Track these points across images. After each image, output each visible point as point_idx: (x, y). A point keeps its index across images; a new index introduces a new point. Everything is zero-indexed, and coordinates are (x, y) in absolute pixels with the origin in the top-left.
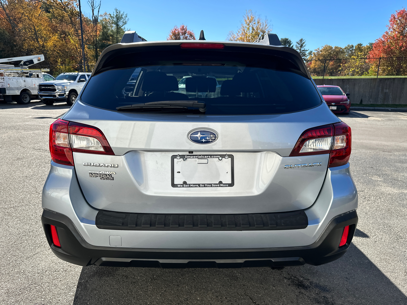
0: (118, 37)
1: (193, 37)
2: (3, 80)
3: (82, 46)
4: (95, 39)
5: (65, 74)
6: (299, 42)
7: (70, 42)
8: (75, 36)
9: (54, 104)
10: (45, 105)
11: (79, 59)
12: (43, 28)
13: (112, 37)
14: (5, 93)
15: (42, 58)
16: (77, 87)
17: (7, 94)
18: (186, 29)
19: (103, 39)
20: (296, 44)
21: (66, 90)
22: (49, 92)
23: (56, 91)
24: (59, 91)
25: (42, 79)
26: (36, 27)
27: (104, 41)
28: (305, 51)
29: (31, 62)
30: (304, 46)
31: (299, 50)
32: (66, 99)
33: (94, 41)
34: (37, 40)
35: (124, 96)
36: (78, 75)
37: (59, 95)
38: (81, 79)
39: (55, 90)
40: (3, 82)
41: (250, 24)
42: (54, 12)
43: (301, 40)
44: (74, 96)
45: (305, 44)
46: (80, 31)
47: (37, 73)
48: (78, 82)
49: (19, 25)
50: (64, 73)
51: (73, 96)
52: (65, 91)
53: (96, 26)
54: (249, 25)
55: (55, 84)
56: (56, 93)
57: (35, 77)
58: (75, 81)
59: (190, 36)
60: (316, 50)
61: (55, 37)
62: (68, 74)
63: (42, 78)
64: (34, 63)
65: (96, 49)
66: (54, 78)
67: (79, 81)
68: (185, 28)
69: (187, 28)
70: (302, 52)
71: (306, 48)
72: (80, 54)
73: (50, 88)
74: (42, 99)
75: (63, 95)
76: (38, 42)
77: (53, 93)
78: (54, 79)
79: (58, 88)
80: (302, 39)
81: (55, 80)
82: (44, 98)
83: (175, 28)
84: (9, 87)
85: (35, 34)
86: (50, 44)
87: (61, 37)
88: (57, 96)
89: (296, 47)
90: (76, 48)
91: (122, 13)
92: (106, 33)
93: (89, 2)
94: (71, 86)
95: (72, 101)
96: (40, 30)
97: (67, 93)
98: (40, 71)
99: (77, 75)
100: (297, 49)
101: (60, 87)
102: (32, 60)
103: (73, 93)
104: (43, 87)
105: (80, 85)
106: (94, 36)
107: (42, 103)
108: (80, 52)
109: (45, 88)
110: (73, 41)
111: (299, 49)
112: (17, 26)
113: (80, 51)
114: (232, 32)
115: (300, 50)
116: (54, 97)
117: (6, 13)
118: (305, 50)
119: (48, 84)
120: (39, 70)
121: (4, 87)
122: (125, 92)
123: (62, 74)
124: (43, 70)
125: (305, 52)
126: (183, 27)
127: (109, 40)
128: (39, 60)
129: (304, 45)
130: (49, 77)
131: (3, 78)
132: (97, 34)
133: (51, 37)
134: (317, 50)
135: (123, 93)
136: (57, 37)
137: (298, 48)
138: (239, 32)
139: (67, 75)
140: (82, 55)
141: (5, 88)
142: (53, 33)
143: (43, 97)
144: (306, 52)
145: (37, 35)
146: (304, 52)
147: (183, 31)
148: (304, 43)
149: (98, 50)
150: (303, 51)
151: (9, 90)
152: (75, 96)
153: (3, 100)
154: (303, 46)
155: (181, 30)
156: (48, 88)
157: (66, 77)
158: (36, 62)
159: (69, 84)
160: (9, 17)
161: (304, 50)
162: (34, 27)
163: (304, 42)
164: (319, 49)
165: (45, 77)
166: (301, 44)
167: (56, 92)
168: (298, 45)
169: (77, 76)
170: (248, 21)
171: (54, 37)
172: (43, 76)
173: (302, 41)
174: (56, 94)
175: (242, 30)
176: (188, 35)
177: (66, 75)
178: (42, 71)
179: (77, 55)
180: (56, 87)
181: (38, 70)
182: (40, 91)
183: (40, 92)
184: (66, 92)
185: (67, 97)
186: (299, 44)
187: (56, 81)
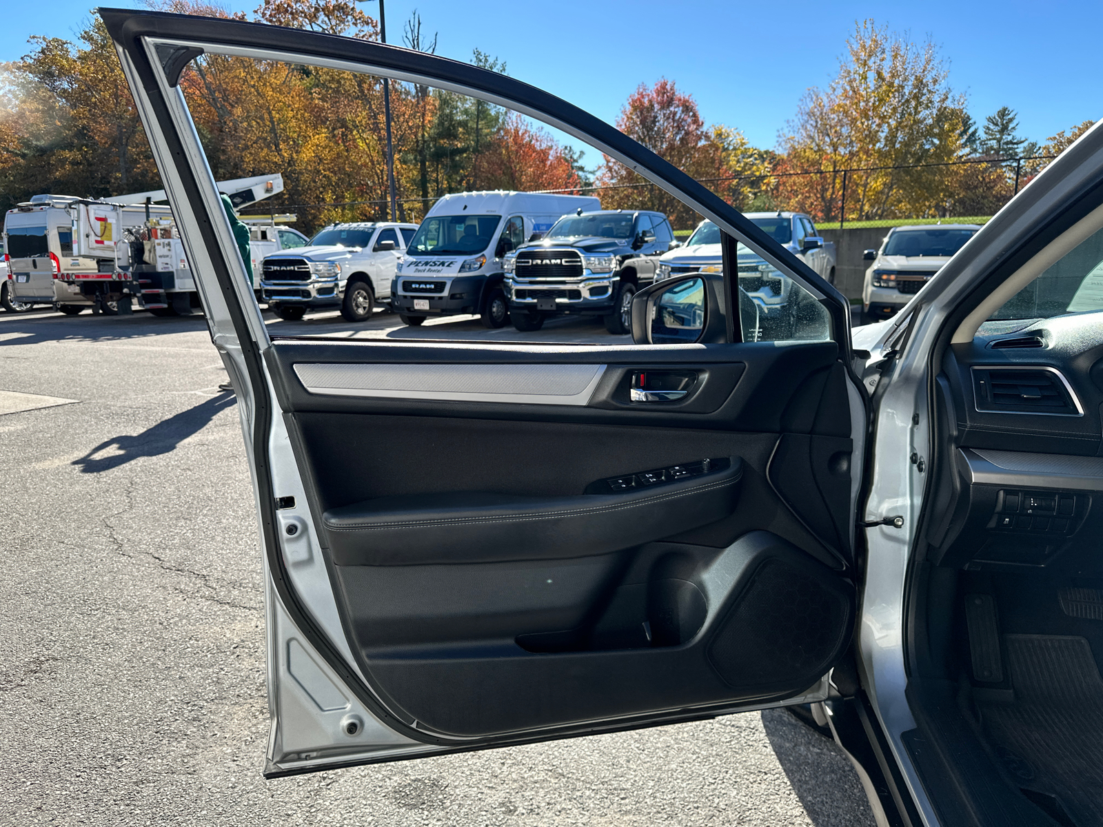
0: (480, 126)
1: (691, 114)
2: (168, 248)
3: (387, 157)
4: (420, 135)
5: (339, 226)
6: (997, 118)
7: (356, 148)
8: (371, 130)
9: (306, 317)
10: (280, 320)
11: (379, 192)
12: (291, 114)
13: (464, 129)
14: (173, 286)
15: (277, 183)
16: (371, 265)
17: (177, 290)
18: (671, 89)
19: (441, 135)
20: (986, 123)
21: (339, 276)
22: (293, 282)
23: (310, 278)
24: (320, 279)
25: (275, 244)
26: (274, 112)
27: (442, 141)
28: (1015, 143)
29: (247, 195)
30: (1014, 128)
31: (995, 141)
32: (340, 302)
33: (417, 141)
34: (277, 145)
35: (511, 290)
36: (374, 229)
37: (320, 291)
38: (383, 242)
39: (307, 275)
40: (167, 256)
41: (870, 63)
42: (318, 73)
43: (1003, 113)
44: (362, 292)
45: (1015, 122)
46: (382, 118)
47: (263, 228)
48: (375, 250)
49: (235, 111)
50: (336, 225)
51: (358, 293)
52: (337, 279)
53: (423, 100)
54: (865, 64)
55: (308, 258)
56: (311, 283)
57: (257, 238)
58: (365, 249)
59: (683, 112)
60: (1055, 138)
61: (321, 137)
62: (345, 226)
63: (274, 240)
64: (254, 200)
65: (423, 164)
66: (308, 240)
67: (376, 246)
68: (668, 87)
69: (676, 87)
70: (1005, 147)
71: (1018, 134)
72: (382, 178)
73: (292, 268)
74: (271, 302)
75: (330, 290)
76: (278, 150)
77: (300, 285)
78: (307, 244)
79: (317, 270)
80: (1005, 110)
81: (310, 245)
82: (276, 298)
83: (641, 90)
84: (182, 270)
85: (273, 130)
86: (307, 154)
87: (334, 136)
88: (314, 294)
89: (986, 133)
90: (372, 161)
91: (491, 60)
92: (450, 117)
93: (405, 39)
94: (353, 262)
95: (355, 309)
96: (284, 120)
97: (343, 283)
98: (270, 221)
99: (370, 231)
100: (990, 140)
101: (321, 267)
102: (250, 191)
103: (359, 284)
104: (274, 265)
105: (379, 261)
106: (418, 127)
107: (273, 313)
108: (382, 174)
109: (280, 271)
110: (365, 144)
111: (994, 139)
112: (230, 113)
113: (382, 171)
114: (815, 89)
115: (999, 141)
116: (304, 297)
117: (205, 82)
118: (1015, 141)
119: (291, 258)
120: (269, 219)
121: (171, 270)
122: (515, 277)
123: (330, 228)
124: (279, 218)
125: (1016, 146)
126: (664, 86)
127: (455, 137)
128: (267, 191)
129: (1011, 126)
130: (296, 237)
131: (169, 244)
132: (426, 122)
133: (310, 137)
134: (1058, 137)
135: (507, 281)
136: (323, 135)
137: (992, 135)
138: (834, 90)
139: (344, 231)
140: (387, 181)
141: (172, 273)
142: (316, 128)
143: (274, 298)
144: (1019, 146)
145: (276, 134)
146: (1010, 146)
147: (663, 97)
148: (1011, 120)
149: (427, 163)
150: (1007, 143)
151: (181, 278)
152: (365, 294)
153: (166, 306)
154: (1009, 128)
155: (658, 95)
156: (288, 268)
157: (340, 235)
158: (260, 195)
159: (349, 256)
160: (212, 92)
161: (1011, 143)
162: (270, 113)
163: (1010, 117)
164: (1061, 135)
165: (285, 238)
166: (1003, 124)
167: (309, 281)
168: (992, 127)
169: (372, 232)
170: (863, 55)
171: (317, 136)
172: (278, 235)
173: (1003, 116)
174: (311, 286)
175: (844, 82)
176: (676, 110)
177: (341, 231)
178: (276, 220)
179: (373, 182)
180: (311, 266)
181: (266, 219)
182: (266, 279)
183: (267, 282)
184: (341, 280)
185: (342, 296)
186: (996, 125)
187: (313, 248)
